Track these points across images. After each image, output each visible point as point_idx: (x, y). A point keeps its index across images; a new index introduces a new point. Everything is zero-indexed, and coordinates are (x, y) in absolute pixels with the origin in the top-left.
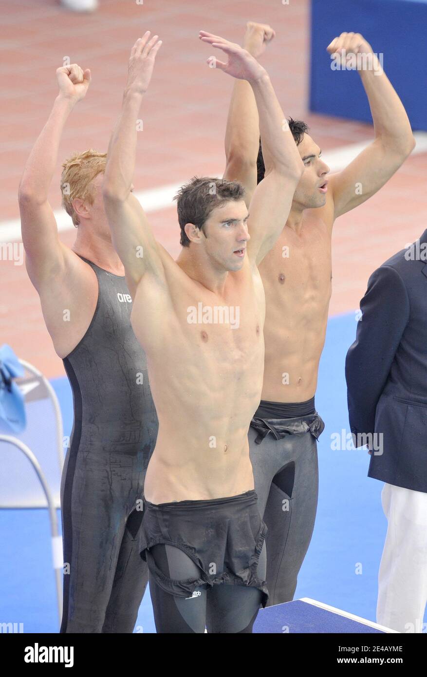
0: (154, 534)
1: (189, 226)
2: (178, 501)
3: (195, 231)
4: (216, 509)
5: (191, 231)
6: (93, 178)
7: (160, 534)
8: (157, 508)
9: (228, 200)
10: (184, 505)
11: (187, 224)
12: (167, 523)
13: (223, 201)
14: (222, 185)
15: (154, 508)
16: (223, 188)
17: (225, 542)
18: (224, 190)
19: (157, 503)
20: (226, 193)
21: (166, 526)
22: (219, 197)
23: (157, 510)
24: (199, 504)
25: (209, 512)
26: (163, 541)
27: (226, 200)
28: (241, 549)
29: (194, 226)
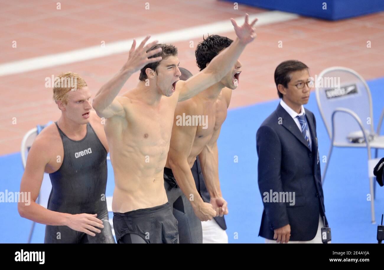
0: (123, 229)
1: (148, 69)
2: (135, 210)
3: (151, 72)
4: (154, 212)
5: (149, 72)
6: (68, 91)
7: (127, 228)
8: (124, 215)
9: (170, 55)
10: (139, 212)
11: (147, 69)
12: (131, 222)
13: (167, 56)
14: (165, 47)
15: (122, 215)
16: (167, 48)
17: (161, 230)
18: (168, 50)
19: (123, 212)
20: (169, 51)
21: (131, 224)
22: (165, 54)
23: (124, 216)
24: (146, 210)
25: (151, 214)
26: (129, 232)
27: (169, 55)
28: (169, 232)
29: (151, 69)
